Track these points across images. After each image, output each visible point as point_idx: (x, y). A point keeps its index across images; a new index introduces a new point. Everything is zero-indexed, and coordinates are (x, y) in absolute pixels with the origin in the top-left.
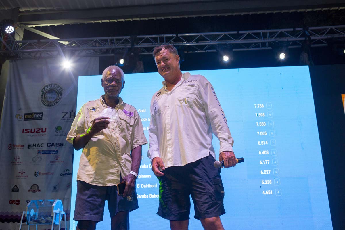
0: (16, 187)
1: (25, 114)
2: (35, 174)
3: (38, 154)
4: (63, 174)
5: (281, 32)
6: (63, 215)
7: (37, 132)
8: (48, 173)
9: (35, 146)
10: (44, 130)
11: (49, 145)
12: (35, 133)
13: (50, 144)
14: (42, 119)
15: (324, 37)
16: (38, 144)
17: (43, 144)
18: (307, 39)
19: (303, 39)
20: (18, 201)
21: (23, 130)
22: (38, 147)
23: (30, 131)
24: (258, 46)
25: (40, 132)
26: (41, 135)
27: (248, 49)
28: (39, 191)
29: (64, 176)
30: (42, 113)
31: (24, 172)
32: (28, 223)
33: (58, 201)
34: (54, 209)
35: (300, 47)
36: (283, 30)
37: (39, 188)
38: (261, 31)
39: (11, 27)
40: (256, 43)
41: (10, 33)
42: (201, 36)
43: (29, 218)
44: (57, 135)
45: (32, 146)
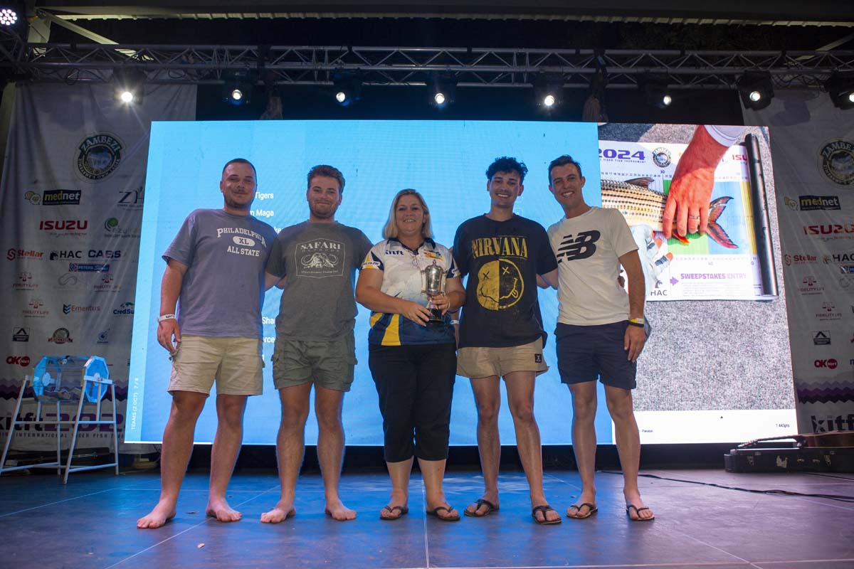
0: (22, 333)
1: (46, 192)
2: (64, 309)
3: (70, 271)
4: (118, 311)
5: (553, 56)
6: (109, 386)
7: (68, 228)
8: (90, 308)
9: (65, 254)
10: (82, 225)
11: (92, 254)
12: (64, 230)
13: (95, 252)
14: (78, 204)
15: (632, 70)
16: (71, 252)
17: (80, 252)
18: (600, 71)
19: (593, 70)
20: (27, 358)
21: (42, 222)
22: (71, 257)
23: (54, 225)
24: (508, 80)
25: (74, 228)
26: (76, 234)
27: (489, 85)
28: (71, 341)
29: (123, 314)
30: (80, 192)
31: (40, 305)
32: (37, 400)
33: (97, 358)
34: (86, 372)
35: (586, 86)
36: (556, 52)
37: (71, 337)
38: (514, 51)
39: (10, 11)
40: (504, 73)
41: (8, 24)
42: (398, 52)
43: (39, 390)
44: (109, 236)
45: (59, 255)
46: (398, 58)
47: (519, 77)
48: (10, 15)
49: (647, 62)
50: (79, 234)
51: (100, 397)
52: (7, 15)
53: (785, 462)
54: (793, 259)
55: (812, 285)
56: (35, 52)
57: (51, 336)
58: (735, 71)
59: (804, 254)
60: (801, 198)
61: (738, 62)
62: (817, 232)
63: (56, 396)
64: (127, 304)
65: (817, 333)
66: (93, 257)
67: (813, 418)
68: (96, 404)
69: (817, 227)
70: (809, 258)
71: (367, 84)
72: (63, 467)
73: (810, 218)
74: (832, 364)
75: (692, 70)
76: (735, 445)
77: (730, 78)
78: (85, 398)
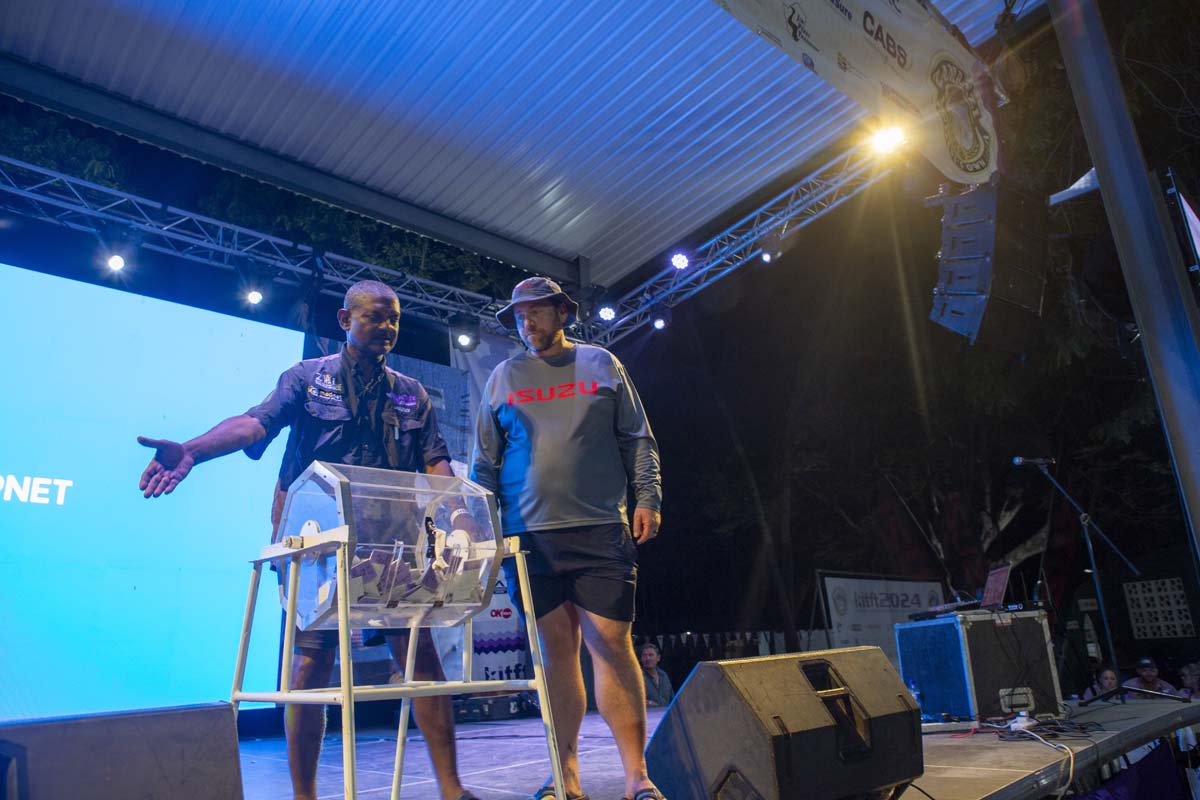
5: (266, 242)
18: (316, 275)
19: (309, 272)
24: (205, 255)
27: (179, 254)
35: (297, 285)
36: (271, 239)
38: (222, 225)
42: (62, 181)
47: (219, 256)
67: (487, 669)
74: (506, 614)
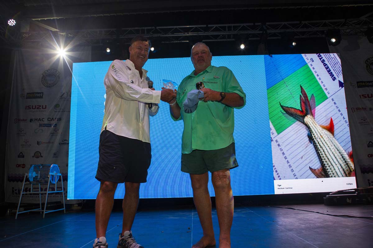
0: (21, 154)
1: (28, 94)
2: (38, 143)
3: (39, 127)
4: (61, 144)
5: (243, 26)
6: (60, 176)
7: (38, 108)
8: (49, 142)
9: (37, 120)
10: (44, 107)
11: (49, 119)
12: (36, 110)
13: (50, 118)
14: (42, 98)
15: (278, 31)
16: (40, 119)
17: (44, 118)
18: (264, 32)
19: (261, 32)
20: (24, 165)
21: (26, 106)
22: (39, 121)
23: (31, 107)
24: (224, 38)
25: (40, 109)
26: (41, 111)
27: (216, 40)
28: (42, 157)
29: (63, 145)
30: (43, 93)
31: (28, 142)
32: (30, 183)
33: (55, 165)
34: (50, 171)
35: (259, 39)
36: (245, 25)
37: (42, 155)
38: (227, 25)
39: (13, 20)
40: (223, 35)
41: (12, 25)
42: (176, 28)
43: (31, 179)
44: (56, 112)
45: (34, 120)
46: (177, 31)
47: (229, 37)
48: (13, 22)
49: (285, 27)
50: (43, 111)
51: (56, 181)
52: (12, 22)
53: (351, 200)
54: (355, 110)
55: (365, 120)
56: (24, 36)
57: (33, 155)
58: (324, 29)
59: (360, 107)
60: (358, 82)
61: (325, 25)
62: (366, 97)
63: (38, 181)
64: (65, 140)
65: (369, 142)
66: (49, 121)
67: (369, 180)
68: (55, 184)
69: (366, 95)
70: (363, 108)
71: (164, 42)
72: (43, 211)
73: (362, 91)
75: (305, 30)
76: (328, 193)
77: (322, 32)
78: (50, 182)
